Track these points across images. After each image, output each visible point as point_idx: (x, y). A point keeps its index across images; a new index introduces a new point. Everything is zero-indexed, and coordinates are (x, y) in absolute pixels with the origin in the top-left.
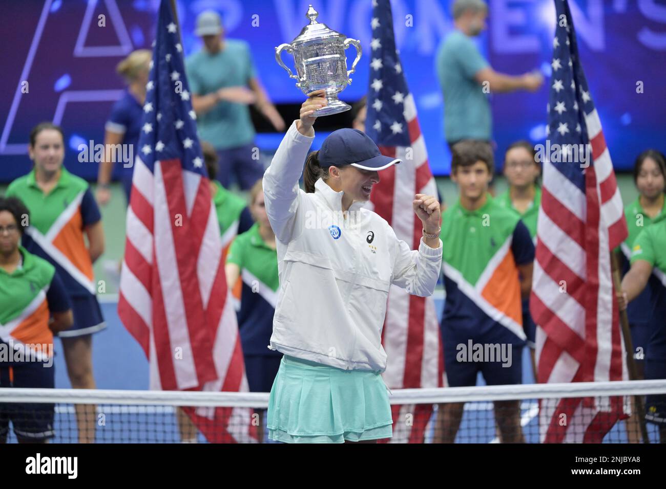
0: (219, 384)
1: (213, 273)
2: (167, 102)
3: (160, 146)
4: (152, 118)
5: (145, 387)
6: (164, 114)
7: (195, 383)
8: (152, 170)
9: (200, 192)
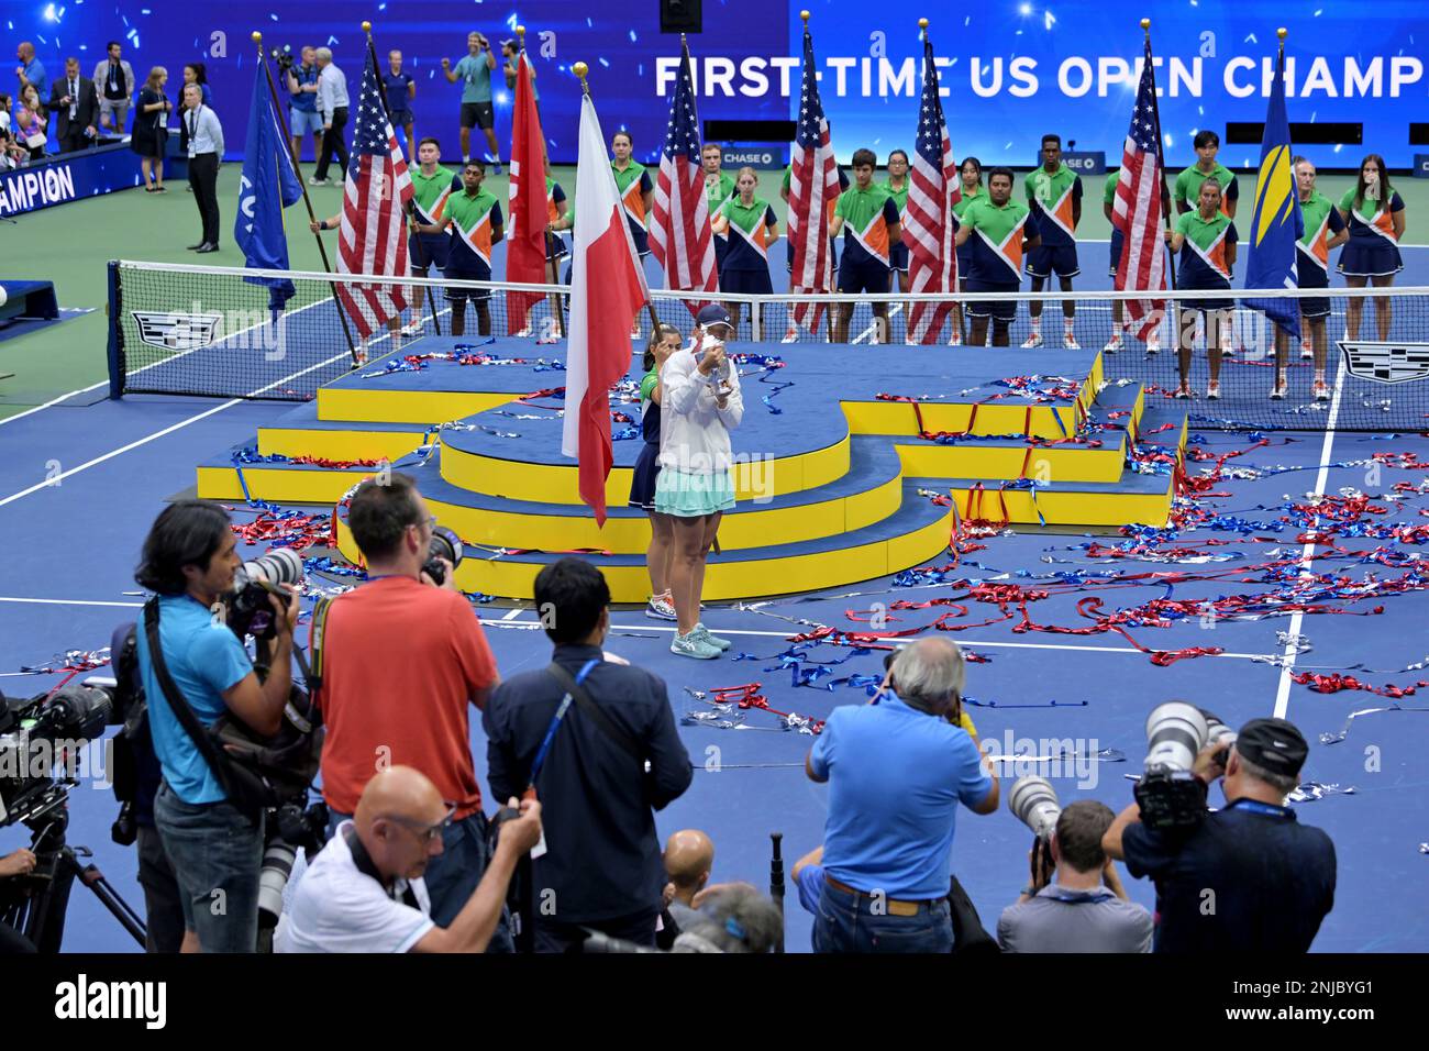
0: (704, 287)
1: (703, 222)
2: (682, 121)
3: (676, 147)
4: (672, 130)
5: (661, 288)
6: (680, 128)
7: (690, 286)
8: (671, 161)
9: (698, 174)
